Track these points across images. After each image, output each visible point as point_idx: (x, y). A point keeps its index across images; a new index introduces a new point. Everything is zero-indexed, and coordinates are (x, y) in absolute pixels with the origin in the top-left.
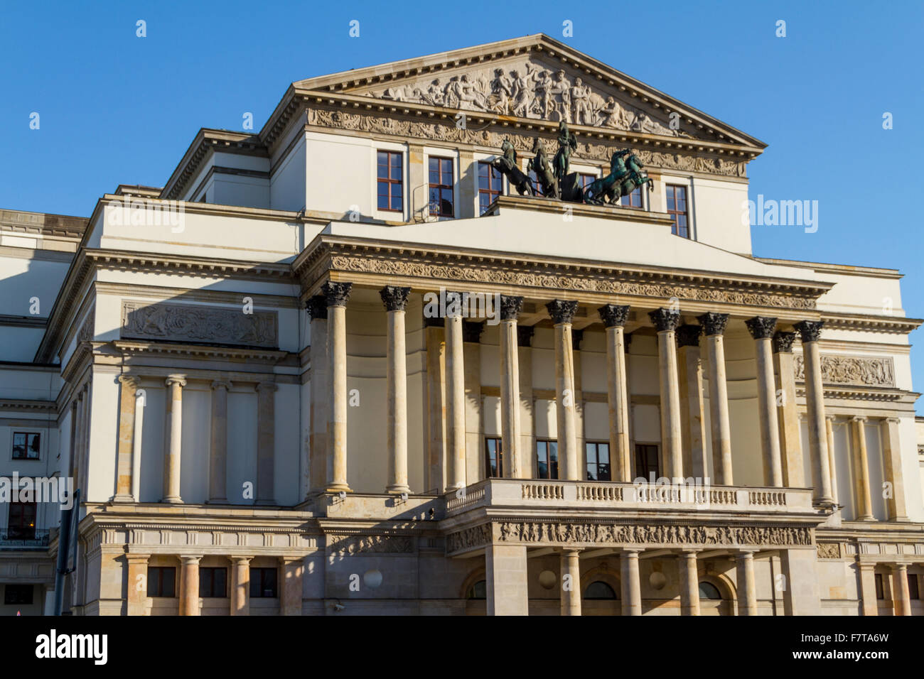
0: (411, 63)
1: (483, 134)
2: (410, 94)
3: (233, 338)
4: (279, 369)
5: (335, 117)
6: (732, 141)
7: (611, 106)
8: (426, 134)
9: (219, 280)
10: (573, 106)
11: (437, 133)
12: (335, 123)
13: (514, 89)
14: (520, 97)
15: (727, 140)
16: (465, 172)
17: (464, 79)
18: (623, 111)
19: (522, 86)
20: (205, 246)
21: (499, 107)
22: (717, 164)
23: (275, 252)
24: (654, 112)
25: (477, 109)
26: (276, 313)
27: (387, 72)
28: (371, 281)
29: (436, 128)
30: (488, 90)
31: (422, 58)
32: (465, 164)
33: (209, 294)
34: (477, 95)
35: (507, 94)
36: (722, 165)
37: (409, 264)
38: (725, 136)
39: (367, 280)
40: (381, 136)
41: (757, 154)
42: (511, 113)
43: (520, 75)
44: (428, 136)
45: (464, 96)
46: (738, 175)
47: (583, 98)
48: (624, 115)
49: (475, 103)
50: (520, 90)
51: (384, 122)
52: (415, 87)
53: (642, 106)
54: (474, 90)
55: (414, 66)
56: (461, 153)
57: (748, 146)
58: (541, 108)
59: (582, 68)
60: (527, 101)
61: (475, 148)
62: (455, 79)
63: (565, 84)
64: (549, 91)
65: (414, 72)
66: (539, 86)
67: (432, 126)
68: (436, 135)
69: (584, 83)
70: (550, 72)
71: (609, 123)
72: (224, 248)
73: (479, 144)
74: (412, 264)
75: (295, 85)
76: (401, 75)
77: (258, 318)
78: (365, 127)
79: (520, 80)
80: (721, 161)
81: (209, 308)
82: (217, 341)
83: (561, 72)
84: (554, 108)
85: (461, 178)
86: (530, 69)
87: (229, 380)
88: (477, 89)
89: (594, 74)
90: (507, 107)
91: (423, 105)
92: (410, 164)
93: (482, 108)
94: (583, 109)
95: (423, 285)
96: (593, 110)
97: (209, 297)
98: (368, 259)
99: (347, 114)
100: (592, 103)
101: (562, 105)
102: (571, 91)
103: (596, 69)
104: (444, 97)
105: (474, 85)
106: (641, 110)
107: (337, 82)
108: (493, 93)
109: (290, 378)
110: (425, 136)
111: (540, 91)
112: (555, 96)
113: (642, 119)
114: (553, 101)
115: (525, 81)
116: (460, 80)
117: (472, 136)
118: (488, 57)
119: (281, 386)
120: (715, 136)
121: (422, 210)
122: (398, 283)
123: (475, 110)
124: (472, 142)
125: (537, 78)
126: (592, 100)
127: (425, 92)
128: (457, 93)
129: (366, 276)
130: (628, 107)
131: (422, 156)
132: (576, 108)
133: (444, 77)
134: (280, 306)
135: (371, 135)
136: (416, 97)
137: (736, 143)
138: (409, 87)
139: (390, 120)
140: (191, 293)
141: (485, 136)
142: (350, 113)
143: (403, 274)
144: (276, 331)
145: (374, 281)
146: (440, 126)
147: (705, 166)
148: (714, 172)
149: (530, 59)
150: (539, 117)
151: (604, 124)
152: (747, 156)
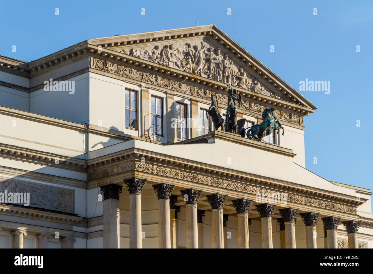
0: (148, 35)
1: (179, 84)
2: (143, 53)
3: (51, 206)
4: (75, 228)
5: (105, 64)
6: (299, 103)
7: (242, 74)
8: (150, 81)
9: (44, 166)
10: (224, 72)
11: (156, 81)
12: (105, 68)
13: (195, 57)
14: (198, 63)
15: (297, 102)
16: (170, 108)
17: (171, 47)
18: (247, 77)
19: (200, 56)
20: (36, 143)
21: (187, 68)
22: (290, 116)
23: (73, 150)
24: (262, 80)
25: (177, 68)
26: (74, 191)
27: (135, 39)
28: (155, 179)
29: (156, 77)
30: (182, 57)
31: (154, 32)
32: (170, 102)
33: (39, 176)
34: (177, 59)
35: (192, 60)
36: (293, 117)
37: (173, 170)
38: (297, 99)
39: (152, 179)
40: (128, 80)
41: (310, 112)
42: (193, 72)
43: (198, 49)
44: (151, 83)
45: (171, 59)
46: (300, 124)
47: (229, 67)
48: (247, 81)
49: (176, 64)
50: (198, 58)
51: (130, 70)
52: (145, 50)
53: (257, 76)
54: (175, 55)
55: (149, 37)
56: (168, 95)
57: (308, 108)
58: (208, 71)
59: (231, 49)
60: (201, 66)
61: (176, 93)
62: (166, 47)
63: (220, 58)
64: (213, 61)
65: (148, 40)
66: (207, 57)
67: (154, 76)
68: (156, 82)
69: (230, 58)
70: (213, 49)
71: (241, 85)
72: (46, 145)
73: (177, 91)
74: (174, 170)
75: (89, 42)
76: (141, 41)
77: (65, 193)
78: (120, 73)
79: (199, 52)
80: (293, 114)
81: (38, 184)
82: (43, 207)
83: (219, 49)
84: (214, 72)
85: (168, 111)
86: (203, 45)
87: (50, 234)
88: (177, 55)
89: (236, 53)
90: (191, 68)
91: (150, 62)
92: (143, 99)
93: (179, 68)
94: (229, 74)
95: (179, 184)
96: (233, 76)
97: (38, 177)
98: (153, 165)
99: (111, 63)
100: (232, 71)
101: (219, 70)
102: (223, 62)
103: (238, 50)
104: (160, 58)
105: (175, 52)
106: (255, 78)
107: (109, 42)
108: (184, 58)
109: (82, 235)
110: (150, 82)
111: (208, 60)
112: (215, 64)
113: (257, 84)
114: (214, 67)
115: (201, 52)
116: (169, 48)
117: (173, 84)
118: (185, 36)
119: (77, 239)
120: (291, 99)
121: (148, 130)
122: (168, 182)
123: (176, 68)
124: (173, 89)
125: (206, 52)
126: (233, 69)
127: (151, 54)
128: (167, 56)
129: (152, 176)
130: (250, 76)
131: (149, 95)
132: (225, 73)
133: (161, 44)
134: (76, 186)
135: (123, 78)
136: (146, 56)
137: (302, 105)
138: (142, 49)
139: (133, 69)
140: (29, 174)
141: (180, 86)
142: (112, 63)
143: (169, 176)
144: (74, 203)
145: (156, 179)
146: (158, 77)
147: (285, 117)
148: (289, 121)
149: (203, 39)
150: (206, 76)
151: (238, 85)
152: (306, 113)
